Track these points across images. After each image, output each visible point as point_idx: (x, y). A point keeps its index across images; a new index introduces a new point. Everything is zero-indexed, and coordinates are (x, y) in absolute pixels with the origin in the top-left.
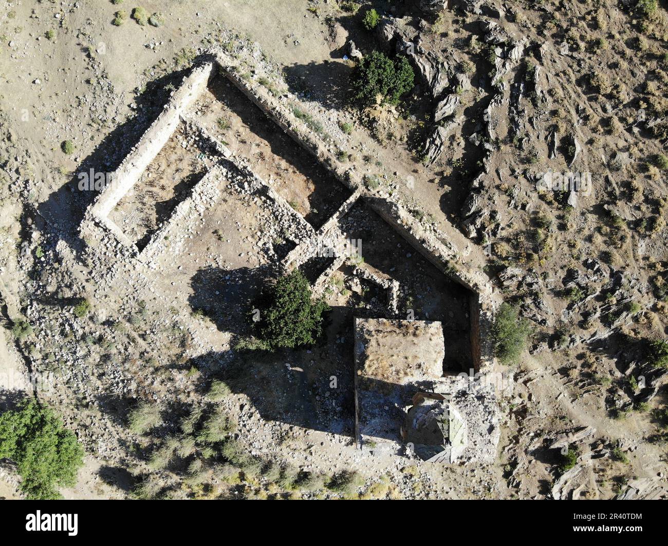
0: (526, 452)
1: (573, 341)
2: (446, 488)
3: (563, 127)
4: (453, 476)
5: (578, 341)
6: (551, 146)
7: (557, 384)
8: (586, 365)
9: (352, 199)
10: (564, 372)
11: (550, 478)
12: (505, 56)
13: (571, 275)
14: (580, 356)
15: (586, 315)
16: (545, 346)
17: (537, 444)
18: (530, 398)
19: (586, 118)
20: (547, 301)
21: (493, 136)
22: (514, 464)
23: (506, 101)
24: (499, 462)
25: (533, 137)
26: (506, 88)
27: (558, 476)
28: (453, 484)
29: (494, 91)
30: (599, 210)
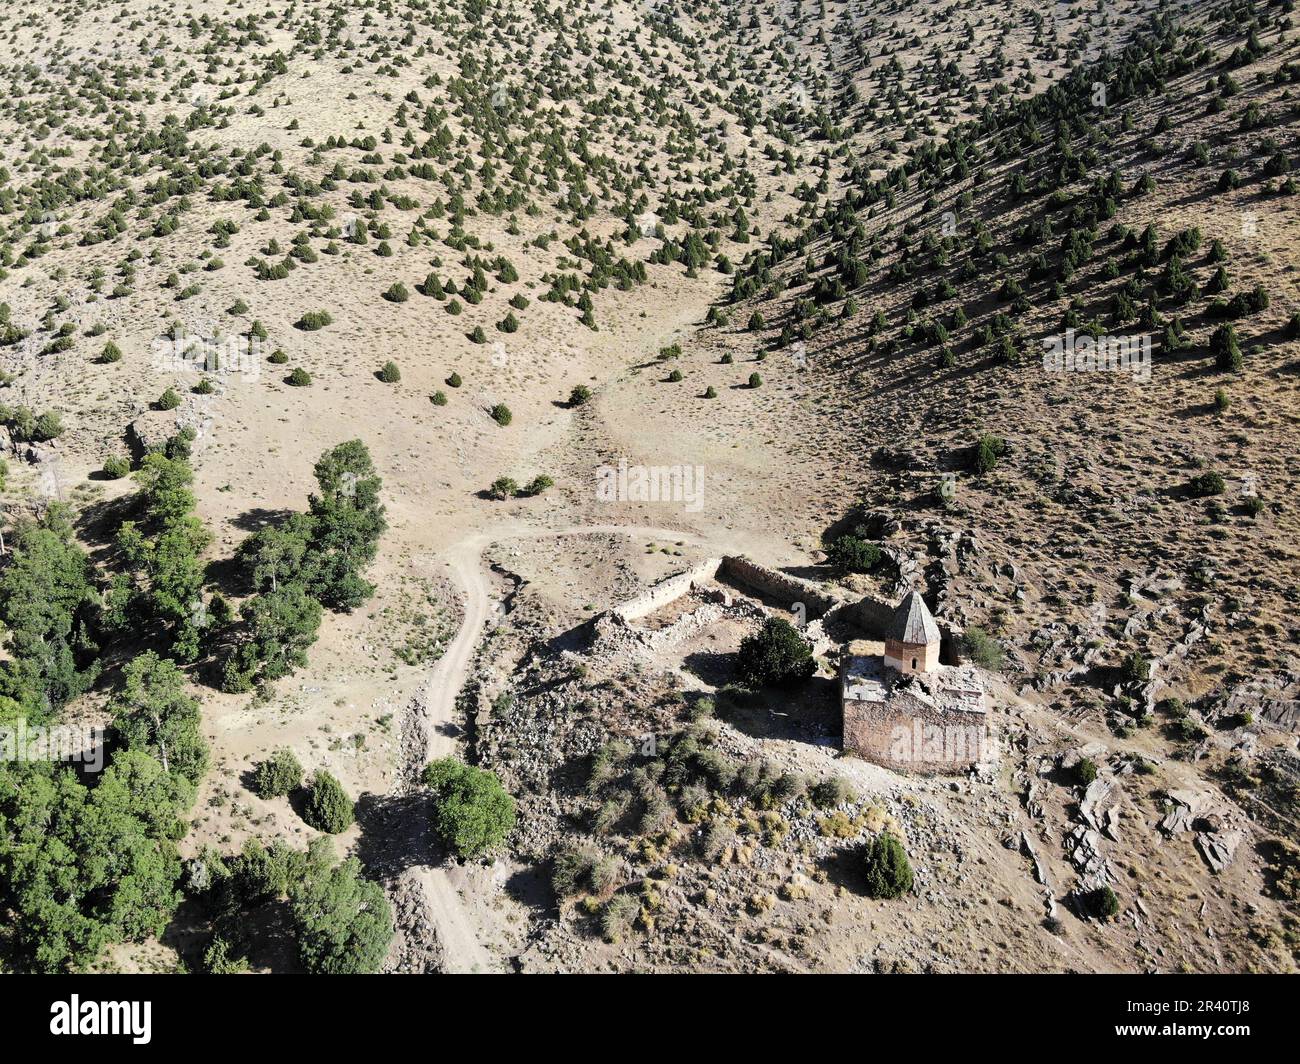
0: (1038, 775)
1: (1053, 677)
2: (956, 821)
3: (1000, 561)
4: (959, 806)
5: (1059, 679)
6: (995, 572)
7: (1053, 717)
8: (1075, 696)
9: (834, 608)
10: (1057, 707)
11: (1076, 798)
12: (948, 539)
13: (1034, 634)
14: (1066, 692)
15: (1058, 658)
16: (1028, 688)
17: (1047, 768)
18: (1027, 727)
19: (1016, 556)
20: (1021, 655)
21: (947, 573)
22: (1028, 788)
23: (954, 556)
24: (1009, 789)
25: (979, 569)
26: (952, 551)
27: (1082, 795)
28: (963, 817)
29: (944, 554)
30: (1047, 600)
